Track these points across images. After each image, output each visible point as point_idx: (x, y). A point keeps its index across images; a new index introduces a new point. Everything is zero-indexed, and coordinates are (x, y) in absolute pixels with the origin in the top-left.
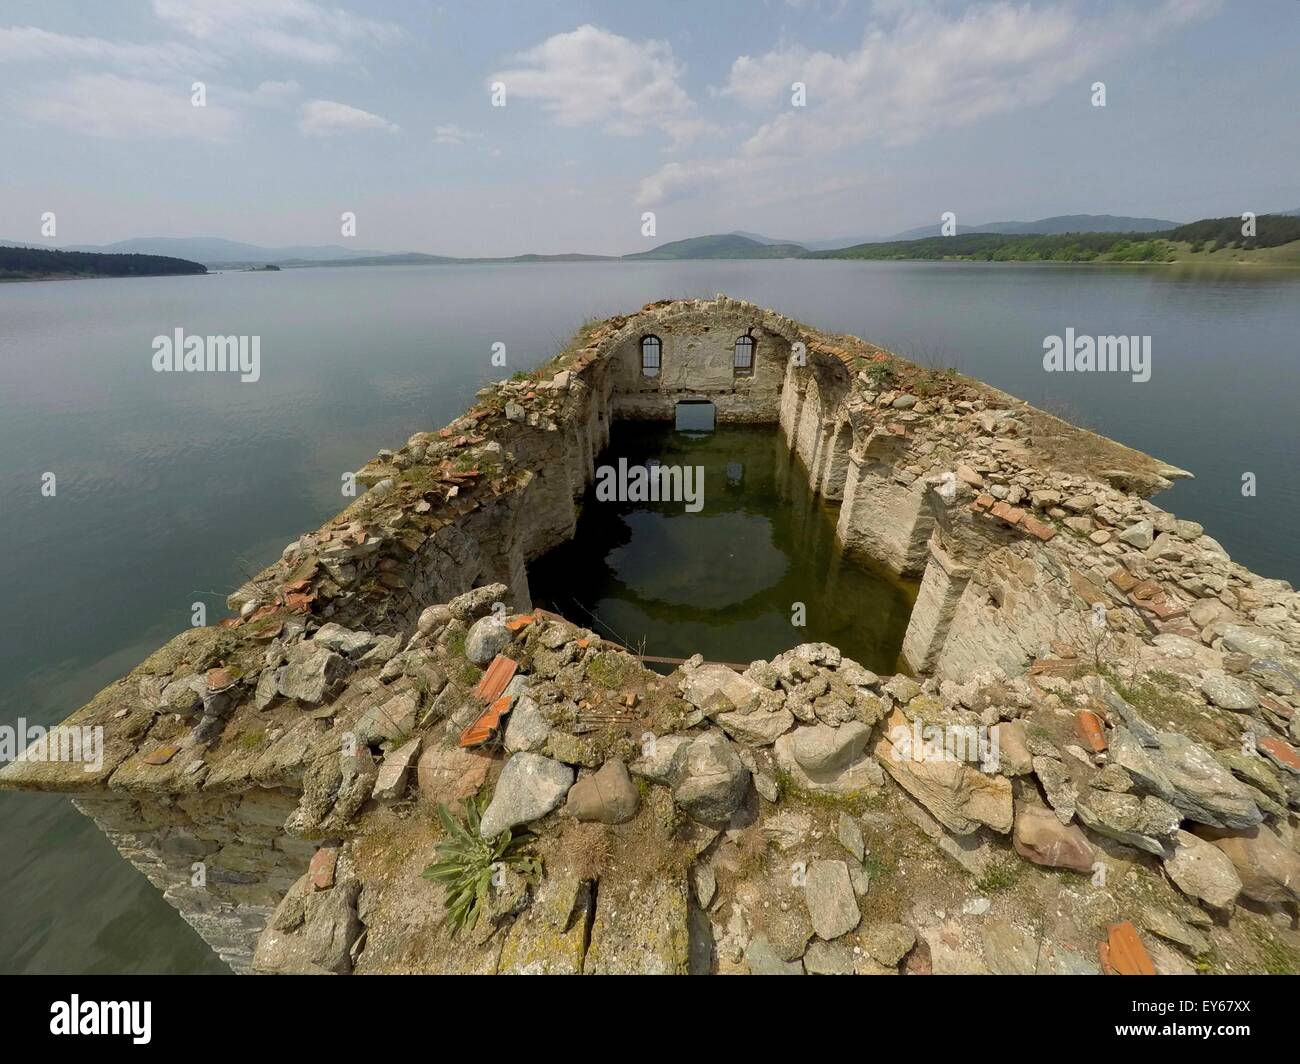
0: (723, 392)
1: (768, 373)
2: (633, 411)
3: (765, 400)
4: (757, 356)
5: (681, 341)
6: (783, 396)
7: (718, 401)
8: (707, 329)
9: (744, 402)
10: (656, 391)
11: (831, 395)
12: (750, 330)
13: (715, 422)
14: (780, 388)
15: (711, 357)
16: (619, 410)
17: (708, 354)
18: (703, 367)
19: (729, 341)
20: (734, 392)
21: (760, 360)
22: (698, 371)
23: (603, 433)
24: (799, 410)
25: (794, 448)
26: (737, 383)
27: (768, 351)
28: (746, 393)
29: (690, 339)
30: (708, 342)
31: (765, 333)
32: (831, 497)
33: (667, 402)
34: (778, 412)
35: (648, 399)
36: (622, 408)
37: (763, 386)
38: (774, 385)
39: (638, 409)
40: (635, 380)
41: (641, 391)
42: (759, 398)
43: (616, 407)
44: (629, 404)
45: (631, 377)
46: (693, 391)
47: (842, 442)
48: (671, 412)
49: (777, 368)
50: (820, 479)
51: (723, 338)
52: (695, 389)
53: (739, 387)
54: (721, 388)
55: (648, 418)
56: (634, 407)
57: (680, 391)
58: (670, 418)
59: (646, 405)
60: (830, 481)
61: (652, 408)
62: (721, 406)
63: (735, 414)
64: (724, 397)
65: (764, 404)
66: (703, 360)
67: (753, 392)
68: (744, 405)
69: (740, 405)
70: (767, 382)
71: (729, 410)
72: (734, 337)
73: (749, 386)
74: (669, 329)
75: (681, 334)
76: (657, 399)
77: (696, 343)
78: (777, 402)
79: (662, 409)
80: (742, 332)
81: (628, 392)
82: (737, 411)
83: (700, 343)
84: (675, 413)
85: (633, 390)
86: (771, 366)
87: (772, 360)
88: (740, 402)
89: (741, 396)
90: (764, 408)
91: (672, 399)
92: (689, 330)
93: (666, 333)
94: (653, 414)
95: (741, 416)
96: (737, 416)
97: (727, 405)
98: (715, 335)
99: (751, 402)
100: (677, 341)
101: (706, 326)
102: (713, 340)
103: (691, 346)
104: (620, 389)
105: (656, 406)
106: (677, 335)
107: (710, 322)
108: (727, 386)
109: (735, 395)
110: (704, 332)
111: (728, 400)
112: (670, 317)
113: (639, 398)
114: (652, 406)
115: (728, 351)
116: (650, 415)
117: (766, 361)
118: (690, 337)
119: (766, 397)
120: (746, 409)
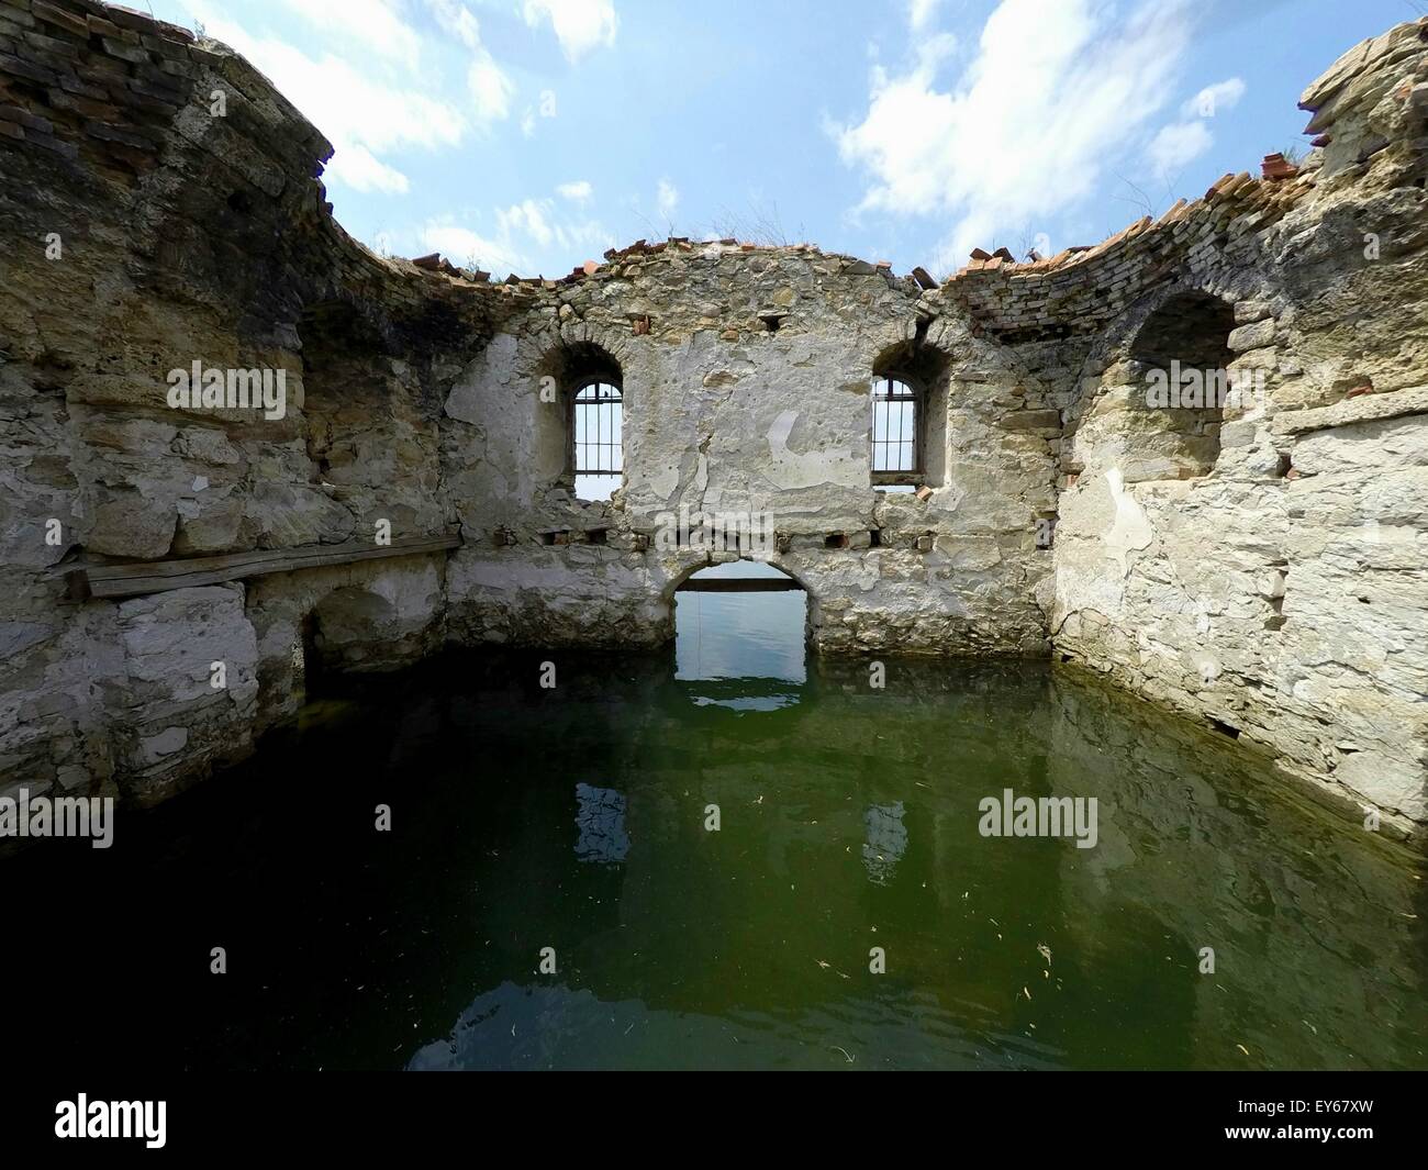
0: (835, 541)
1: (995, 469)
2: (517, 607)
3: (995, 570)
4: (947, 419)
5: (684, 361)
6: (1062, 553)
7: (823, 571)
8: (773, 324)
9: (917, 577)
10: (597, 537)
12: (923, 326)
15: (789, 417)
16: (469, 604)
17: (778, 408)
18: (763, 451)
19: (852, 358)
20: (876, 540)
21: (962, 428)
22: (746, 466)
26: (885, 507)
27: (992, 392)
28: (919, 544)
29: (714, 356)
30: (776, 362)
31: (976, 330)
34: (1044, 614)
35: (571, 565)
36: (479, 598)
37: (980, 520)
38: (1022, 517)
39: (534, 602)
41: (550, 539)
42: (970, 563)
43: (459, 589)
44: (503, 581)
45: (513, 487)
48: (654, 613)
49: (1027, 451)
51: (826, 351)
53: (895, 520)
54: (830, 526)
55: (571, 635)
56: (524, 594)
58: (650, 635)
61: (586, 598)
62: (833, 589)
63: (883, 622)
64: (839, 557)
65: (990, 586)
66: (765, 427)
67: (948, 539)
68: (916, 589)
69: (901, 586)
70: (997, 505)
71: (861, 607)
72: (866, 345)
73: (932, 519)
74: (645, 324)
75: (685, 338)
76: (602, 564)
77: (735, 371)
78: (1038, 576)
79: (621, 603)
80: (896, 332)
81: (502, 540)
82: (893, 609)
83: (750, 370)
84: (669, 621)
85: (522, 533)
86: (1006, 445)
87: (1009, 427)
88: (900, 578)
89: (905, 555)
90: (992, 600)
91: (655, 566)
92: (713, 327)
93: (634, 334)
94: (586, 617)
95: (909, 628)
96: (893, 631)
97: (855, 590)
98: (802, 340)
99: (940, 576)
100: (672, 364)
101: (769, 313)
102: (794, 357)
103: (721, 378)
104: (473, 529)
105: (599, 590)
106: (670, 342)
107: (784, 299)
108: (850, 520)
109: (882, 550)
110: (764, 333)
111: (856, 570)
112: (643, 283)
113: (538, 562)
114: (584, 590)
115: (849, 395)
116: (578, 626)
117: (983, 429)
118: (716, 348)
119: (995, 557)
120: (926, 603)
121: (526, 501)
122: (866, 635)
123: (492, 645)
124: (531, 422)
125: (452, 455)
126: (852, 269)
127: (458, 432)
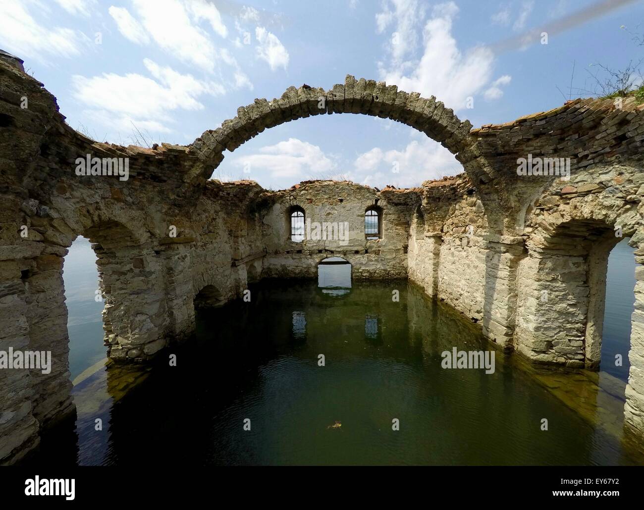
0: (357, 252)
1: (394, 235)
2: (280, 269)
3: (394, 259)
4: (384, 222)
5: (320, 210)
6: (409, 254)
7: (354, 259)
8: (341, 201)
9: (376, 260)
10: (300, 252)
11: (513, 198)
12: (377, 201)
13: (352, 278)
14: (406, 249)
16: (269, 268)
17: (343, 221)
19: (359, 209)
20: (367, 252)
21: (386, 225)
23: (237, 281)
24: (437, 254)
25: (435, 296)
26: (368, 244)
27: (393, 217)
28: (377, 253)
29: (327, 208)
30: (342, 210)
31: (388, 203)
32: (542, 357)
33: (310, 261)
34: (406, 269)
35: (293, 259)
36: (271, 267)
37: (391, 247)
38: (400, 246)
39: (284, 268)
40: (282, 242)
41: (288, 252)
42: (388, 257)
43: (266, 265)
44: (277, 263)
45: (279, 240)
46: (332, 252)
47: (549, 264)
48: (313, 270)
49: (401, 230)
50: (511, 327)
51: (354, 207)
52: (332, 249)
53: (371, 247)
54: (356, 249)
55: (293, 276)
56: (282, 266)
57: (320, 251)
58: (313, 275)
59: (291, 263)
60: (537, 329)
61: (297, 266)
62: (356, 264)
63: (368, 271)
64: (358, 256)
65: (393, 262)
67: (383, 252)
68: (376, 263)
69: (373, 263)
70: (394, 243)
71: (363, 268)
72: (363, 206)
73: (379, 247)
74: (311, 201)
75: (321, 205)
76: (301, 258)
77: (332, 212)
78: (404, 260)
79: (306, 268)
80: (370, 203)
81: (276, 253)
82: (371, 268)
83: (336, 212)
84: (317, 272)
85: (281, 251)
86: (396, 229)
87: (397, 225)
88: (373, 261)
89: (373, 255)
90: (394, 266)
91: (313, 259)
92: (327, 202)
93: (308, 203)
94: (297, 271)
95: (375, 273)
96: (371, 273)
97: (362, 264)
98: (348, 205)
99: (381, 260)
100: (318, 210)
101: (340, 198)
102: (347, 209)
103: (329, 214)
104: (270, 250)
105: (300, 264)
106: (317, 205)
107: (344, 195)
108: (360, 247)
109: (368, 254)
110: (339, 203)
111: (362, 259)
112: (310, 191)
113: (285, 258)
114: (296, 264)
115: (359, 218)
116: (295, 273)
117: (391, 226)
118: (328, 207)
119: (394, 256)
120: (378, 267)
121: (282, 243)
122: (365, 274)
123: (274, 278)
124: (283, 225)
125: (264, 232)
126: (360, 188)
127: (266, 227)
